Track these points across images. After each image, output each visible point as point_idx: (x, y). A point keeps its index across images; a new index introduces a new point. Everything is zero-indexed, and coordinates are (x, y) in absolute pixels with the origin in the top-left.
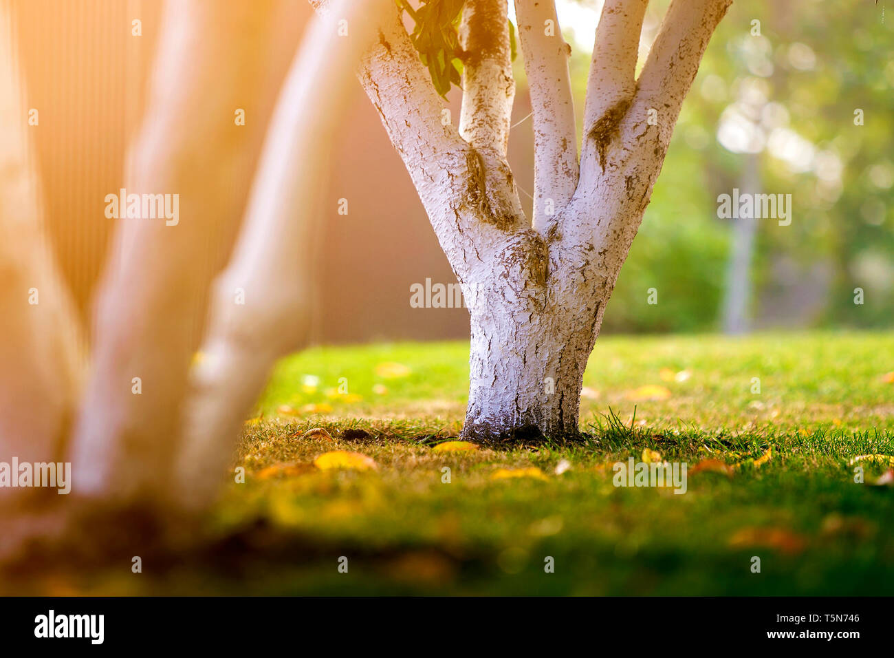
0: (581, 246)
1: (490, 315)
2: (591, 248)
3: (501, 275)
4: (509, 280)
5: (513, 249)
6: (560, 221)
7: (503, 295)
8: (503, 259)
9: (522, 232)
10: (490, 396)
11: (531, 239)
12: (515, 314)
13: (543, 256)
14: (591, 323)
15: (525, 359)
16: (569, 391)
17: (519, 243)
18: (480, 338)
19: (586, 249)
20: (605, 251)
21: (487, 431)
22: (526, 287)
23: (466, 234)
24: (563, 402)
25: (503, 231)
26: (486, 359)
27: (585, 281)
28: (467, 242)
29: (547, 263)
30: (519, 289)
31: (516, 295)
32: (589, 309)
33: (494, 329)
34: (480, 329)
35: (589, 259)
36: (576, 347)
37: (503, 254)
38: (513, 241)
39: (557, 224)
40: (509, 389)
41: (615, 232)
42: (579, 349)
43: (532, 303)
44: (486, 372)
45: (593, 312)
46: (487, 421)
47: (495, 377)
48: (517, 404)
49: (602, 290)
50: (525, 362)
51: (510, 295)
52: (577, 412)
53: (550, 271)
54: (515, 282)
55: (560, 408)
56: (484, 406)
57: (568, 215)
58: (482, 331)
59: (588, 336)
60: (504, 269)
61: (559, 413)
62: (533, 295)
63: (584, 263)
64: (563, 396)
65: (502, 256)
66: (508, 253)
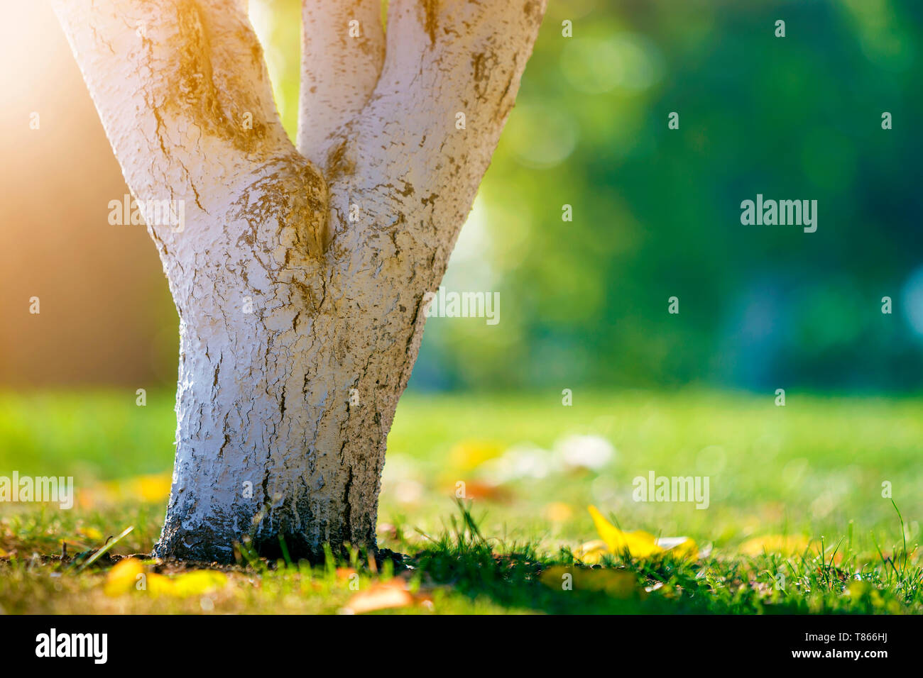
0: (390, 186)
1: (220, 316)
2: (409, 191)
3: (241, 238)
4: (255, 248)
5: (264, 187)
6: (350, 137)
7: (245, 277)
8: (246, 206)
9: (280, 156)
10: (214, 474)
11: (297, 169)
12: (266, 314)
13: (319, 203)
14: (407, 335)
15: (283, 403)
16: (362, 468)
17: (275, 176)
18: (198, 361)
19: (399, 192)
20: (434, 196)
21: (208, 545)
22: (287, 262)
23: (175, 158)
24: (351, 489)
25: (245, 154)
26: (209, 402)
27: (397, 253)
28: (177, 173)
29: (327, 218)
30: (275, 267)
31: (270, 277)
32: (403, 309)
33: (226, 343)
34: (198, 344)
35: (405, 211)
36: (377, 382)
37: (246, 197)
38: (263, 173)
39: (345, 144)
40: (251, 461)
41: (452, 160)
42: (384, 386)
43: (298, 294)
44: (208, 426)
45: (409, 313)
46: (208, 523)
47: (227, 437)
48: (265, 492)
49: (427, 272)
50: (283, 409)
51: (258, 277)
52: (375, 507)
53: (332, 233)
54: (267, 251)
55: (346, 501)
56: (203, 495)
57: (365, 126)
58: (201, 347)
59: (400, 360)
60: (246, 226)
61: (342, 510)
62: (302, 279)
63: (395, 218)
64: (351, 477)
65: (243, 202)
66: (255, 197)
